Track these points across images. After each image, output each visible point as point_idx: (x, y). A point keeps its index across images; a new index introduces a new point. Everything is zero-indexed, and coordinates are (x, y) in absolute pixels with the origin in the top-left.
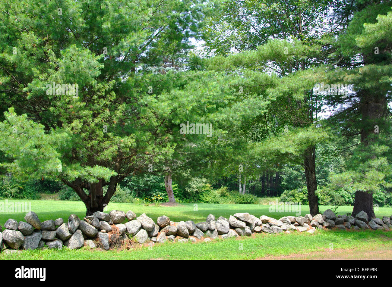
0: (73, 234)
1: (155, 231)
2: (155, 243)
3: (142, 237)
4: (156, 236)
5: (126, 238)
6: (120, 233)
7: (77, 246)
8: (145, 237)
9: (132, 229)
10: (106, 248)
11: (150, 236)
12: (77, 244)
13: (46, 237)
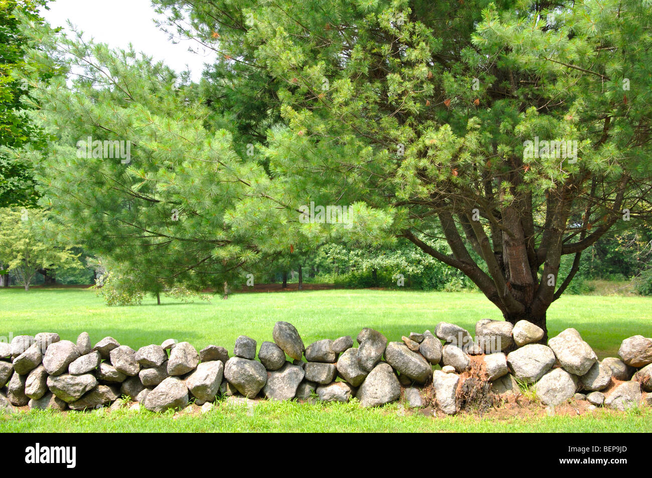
0: (368, 372)
1: (599, 377)
2: (599, 410)
3: (554, 390)
4: (604, 389)
5: (511, 388)
6: (487, 375)
7: (377, 401)
8: (563, 389)
9: (524, 368)
10: (446, 410)
11: (583, 390)
12: (376, 396)
13: (313, 377)
